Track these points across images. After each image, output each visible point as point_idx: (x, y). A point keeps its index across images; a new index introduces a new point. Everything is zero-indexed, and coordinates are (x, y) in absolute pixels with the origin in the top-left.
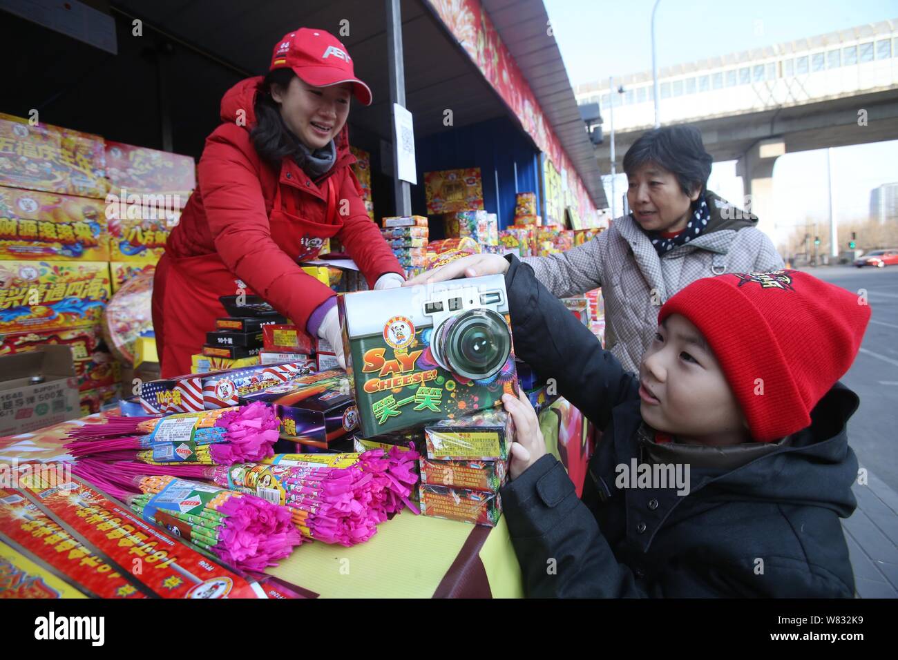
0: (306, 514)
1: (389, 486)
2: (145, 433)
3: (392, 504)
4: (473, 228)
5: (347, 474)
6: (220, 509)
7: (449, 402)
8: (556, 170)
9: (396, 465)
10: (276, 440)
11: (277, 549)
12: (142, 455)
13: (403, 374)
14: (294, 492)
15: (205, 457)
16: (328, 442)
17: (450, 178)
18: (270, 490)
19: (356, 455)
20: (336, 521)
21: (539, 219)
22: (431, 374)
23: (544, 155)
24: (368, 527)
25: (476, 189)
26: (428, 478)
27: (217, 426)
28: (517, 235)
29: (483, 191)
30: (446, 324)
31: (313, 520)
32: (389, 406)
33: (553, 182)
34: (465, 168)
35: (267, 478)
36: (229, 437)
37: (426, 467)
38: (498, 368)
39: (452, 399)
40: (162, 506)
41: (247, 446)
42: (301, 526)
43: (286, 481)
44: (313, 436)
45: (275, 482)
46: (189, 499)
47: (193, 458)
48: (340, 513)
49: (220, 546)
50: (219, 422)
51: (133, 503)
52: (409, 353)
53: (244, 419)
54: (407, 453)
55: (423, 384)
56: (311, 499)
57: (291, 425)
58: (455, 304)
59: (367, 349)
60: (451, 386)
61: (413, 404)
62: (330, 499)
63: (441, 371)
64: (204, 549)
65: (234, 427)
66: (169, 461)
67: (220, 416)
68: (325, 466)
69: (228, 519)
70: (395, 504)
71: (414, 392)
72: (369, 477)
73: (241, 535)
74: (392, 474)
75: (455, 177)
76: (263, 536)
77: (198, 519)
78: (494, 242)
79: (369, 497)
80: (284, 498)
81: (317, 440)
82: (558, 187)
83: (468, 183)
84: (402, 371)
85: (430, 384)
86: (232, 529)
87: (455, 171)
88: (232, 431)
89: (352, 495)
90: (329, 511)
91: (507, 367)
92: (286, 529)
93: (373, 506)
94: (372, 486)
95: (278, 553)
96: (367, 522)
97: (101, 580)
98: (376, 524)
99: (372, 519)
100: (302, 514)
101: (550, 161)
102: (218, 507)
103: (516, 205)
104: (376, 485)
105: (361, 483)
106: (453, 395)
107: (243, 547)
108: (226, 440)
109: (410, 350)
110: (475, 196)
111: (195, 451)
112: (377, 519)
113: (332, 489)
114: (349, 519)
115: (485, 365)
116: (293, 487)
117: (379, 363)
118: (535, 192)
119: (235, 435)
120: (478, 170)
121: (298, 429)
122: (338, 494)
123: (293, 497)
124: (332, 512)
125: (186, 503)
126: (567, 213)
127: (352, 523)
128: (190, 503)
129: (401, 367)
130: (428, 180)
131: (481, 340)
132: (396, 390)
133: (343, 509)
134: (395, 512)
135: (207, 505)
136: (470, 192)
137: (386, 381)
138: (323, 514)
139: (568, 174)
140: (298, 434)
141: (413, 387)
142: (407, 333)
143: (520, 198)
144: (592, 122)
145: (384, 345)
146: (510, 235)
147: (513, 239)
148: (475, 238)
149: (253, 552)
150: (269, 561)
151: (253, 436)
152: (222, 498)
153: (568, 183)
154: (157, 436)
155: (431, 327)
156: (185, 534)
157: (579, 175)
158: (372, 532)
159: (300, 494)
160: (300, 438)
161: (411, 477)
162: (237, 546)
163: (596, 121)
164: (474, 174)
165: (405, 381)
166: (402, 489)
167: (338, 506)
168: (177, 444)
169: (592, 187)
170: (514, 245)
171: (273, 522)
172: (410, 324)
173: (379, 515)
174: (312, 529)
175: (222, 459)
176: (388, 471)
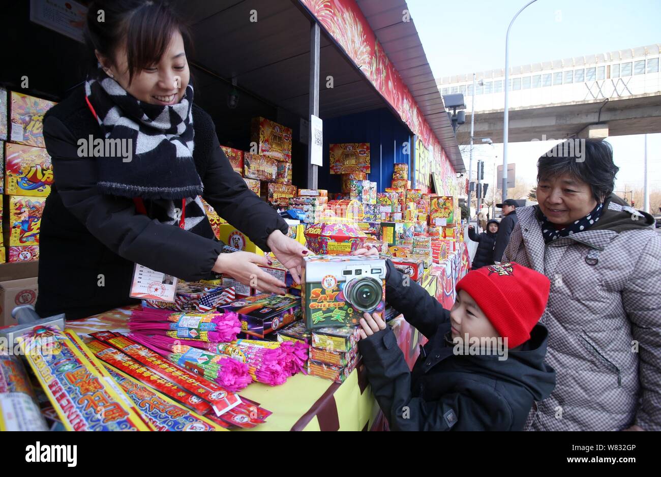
0: (255, 369)
1: (294, 360)
2: (173, 322)
3: (294, 369)
4: (360, 192)
5: (275, 352)
6: (218, 363)
7: (348, 318)
8: (425, 147)
9: (298, 350)
10: (239, 332)
11: (241, 383)
12: (169, 333)
13: (328, 302)
14: (250, 358)
15: (204, 337)
16: (264, 335)
17: (348, 149)
18: (238, 356)
19: (279, 343)
20: (269, 373)
21: (409, 183)
22: (342, 304)
23: (416, 137)
24: (283, 378)
25: (366, 158)
26: (312, 356)
27: (213, 322)
28: (390, 197)
29: (371, 159)
30: (352, 281)
31: (258, 372)
32: (320, 316)
33: (422, 156)
34: (359, 143)
35: (237, 351)
36: (218, 328)
37: (312, 351)
38: (374, 307)
39: (350, 317)
40: (187, 359)
41: (226, 334)
42: (252, 374)
43: (246, 353)
44: (257, 331)
45: (241, 353)
46: (201, 357)
47: (198, 337)
48: (271, 370)
49: (219, 378)
50: (213, 321)
51: (172, 357)
52: (332, 293)
53: (225, 320)
54: (303, 344)
55: (337, 308)
56: (257, 362)
57: (245, 324)
58: (358, 272)
59: (313, 288)
60: (350, 311)
61: (331, 317)
62: (267, 363)
63: (347, 303)
64: (211, 380)
65: (221, 324)
66: (184, 338)
67: (213, 317)
68: (264, 347)
69: (222, 367)
70: (296, 369)
71: (332, 311)
72: (285, 354)
73: (228, 374)
74: (295, 354)
75: (351, 148)
76: (236, 376)
77: (207, 366)
78: (374, 202)
79: (284, 364)
80: (245, 361)
81: (258, 333)
82: (426, 158)
83: (360, 154)
84: (328, 301)
85: (341, 308)
86: (224, 372)
87: (352, 144)
88: (219, 326)
89: (277, 362)
90: (266, 368)
91: (380, 306)
92: (245, 375)
93: (286, 369)
94: (286, 359)
95: (242, 385)
96: (282, 375)
97: (169, 389)
98: (287, 377)
99: (285, 374)
100: (253, 369)
101: (420, 141)
102: (217, 362)
103: (393, 172)
104: (288, 359)
105: (281, 357)
106: (351, 315)
107: (229, 380)
108: (216, 330)
109: (333, 291)
110: (365, 163)
111: (199, 334)
112: (287, 374)
113: (268, 358)
114: (275, 373)
115: (368, 304)
116: (249, 356)
117: (318, 295)
118: (408, 163)
119: (221, 328)
120: (368, 145)
121: (249, 327)
122: (271, 361)
123: (249, 361)
124: (268, 369)
125: (201, 359)
126: (431, 177)
127: (276, 375)
128: (203, 359)
129: (328, 299)
130: (332, 149)
131: (367, 292)
132: (324, 309)
133: (273, 368)
134: (295, 373)
135: (211, 360)
136: (361, 160)
137: (320, 304)
138: (263, 369)
139: (434, 149)
140: (248, 330)
141: (332, 309)
142: (333, 283)
143: (396, 167)
144: (457, 108)
145: (322, 288)
146: (386, 196)
147: (388, 200)
148: (361, 200)
149: (233, 383)
150: (238, 388)
151: (229, 329)
152: (218, 358)
153: (434, 154)
154: (180, 324)
155: (345, 281)
156: (201, 373)
157: (443, 149)
158: (284, 381)
159: (252, 359)
160: (250, 332)
161: (304, 357)
162: (227, 379)
163: (461, 107)
164: (365, 147)
165: (329, 305)
166: (300, 362)
167: (270, 366)
168: (190, 329)
169: (453, 157)
170: (388, 203)
171: (241, 371)
172: (335, 279)
173: (288, 373)
174: (257, 376)
175: (214, 339)
176: (293, 353)
